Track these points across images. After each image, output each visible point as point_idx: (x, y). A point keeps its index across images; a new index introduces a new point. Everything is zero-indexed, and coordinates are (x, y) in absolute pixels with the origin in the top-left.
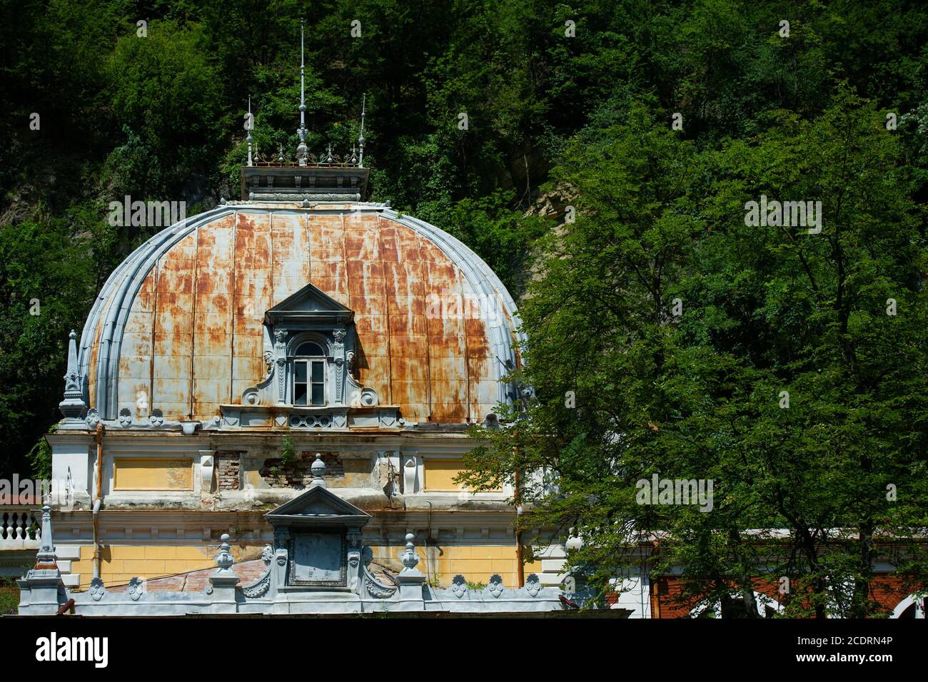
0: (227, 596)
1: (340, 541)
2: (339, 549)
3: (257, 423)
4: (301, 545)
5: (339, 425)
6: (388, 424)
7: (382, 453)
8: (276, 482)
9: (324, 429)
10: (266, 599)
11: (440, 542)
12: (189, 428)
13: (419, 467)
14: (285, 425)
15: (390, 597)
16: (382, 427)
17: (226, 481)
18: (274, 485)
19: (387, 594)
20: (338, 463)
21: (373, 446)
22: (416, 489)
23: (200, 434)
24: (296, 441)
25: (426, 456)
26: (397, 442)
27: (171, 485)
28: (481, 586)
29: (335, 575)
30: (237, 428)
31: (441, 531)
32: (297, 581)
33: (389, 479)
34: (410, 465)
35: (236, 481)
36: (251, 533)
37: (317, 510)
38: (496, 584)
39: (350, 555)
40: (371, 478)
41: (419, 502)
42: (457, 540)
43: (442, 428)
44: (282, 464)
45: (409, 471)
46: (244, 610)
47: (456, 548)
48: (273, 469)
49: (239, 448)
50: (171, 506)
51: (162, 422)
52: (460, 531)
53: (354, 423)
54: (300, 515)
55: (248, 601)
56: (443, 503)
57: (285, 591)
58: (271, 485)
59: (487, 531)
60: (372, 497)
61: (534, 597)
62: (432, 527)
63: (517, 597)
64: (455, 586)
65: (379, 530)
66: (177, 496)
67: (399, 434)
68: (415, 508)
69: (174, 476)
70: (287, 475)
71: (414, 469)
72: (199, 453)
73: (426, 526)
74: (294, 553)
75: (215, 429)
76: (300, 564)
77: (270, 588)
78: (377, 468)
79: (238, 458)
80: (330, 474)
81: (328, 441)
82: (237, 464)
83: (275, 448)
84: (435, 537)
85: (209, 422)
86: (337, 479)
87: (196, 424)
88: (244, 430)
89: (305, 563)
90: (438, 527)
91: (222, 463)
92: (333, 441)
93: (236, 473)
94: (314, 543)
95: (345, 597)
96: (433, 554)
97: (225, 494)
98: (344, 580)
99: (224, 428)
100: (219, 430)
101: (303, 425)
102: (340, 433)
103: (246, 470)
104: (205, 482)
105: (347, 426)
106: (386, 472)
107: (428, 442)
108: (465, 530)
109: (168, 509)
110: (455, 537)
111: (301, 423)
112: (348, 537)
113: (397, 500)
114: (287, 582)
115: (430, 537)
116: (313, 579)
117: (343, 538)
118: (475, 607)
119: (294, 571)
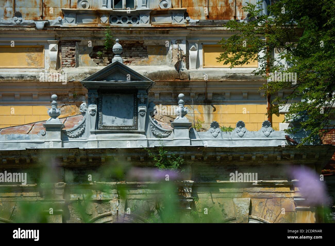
0: (55, 136)
1: (133, 98)
2: (133, 104)
3: (88, 21)
4: (106, 101)
5: (144, 22)
6: (179, 21)
7: (174, 41)
8: (101, 62)
9: (134, 25)
10: (83, 138)
11: (214, 102)
12: (40, 24)
13: (200, 50)
14: (107, 22)
15: (167, 136)
16: (174, 23)
17: (67, 62)
18: (100, 64)
19: (165, 135)
20: (144, 48)
21: (167, 37)
22: (198, 66)
23: (48, 29)
24: (114, 33)
25: (204, 43)
26: (184, 34)
27: (29, 64)
28: (230, 129)
29: (130, 122)
30: (74, 25)
31: (214, 94)
32: (103, 126)
33: (179, 59)
34: (193, 50)
35: (73, 62)
36: (84, 97)
37: (117, 77)
38: (241, 128)
39: (140, 108)
40: (167, 58)
41: (200, 74)
42: (225, 101)
43: (216, 24)
44: (105, 50)
45: (193, 54)
46: (67, 146)
47: (225, 106)
48: (99, 53)
49: (76, 39)
50: (28, 79)
51: (21, 21)
52: (228, 95)
53: (154, 21)
54: (105, 81)
55: (70, 140)
56: (216, 75)
57: (96, 133)
58: (98, 64)
59: (246, 94)
60: (167, 71)
61: (268, 136)
62: (208, 92)
63: (255, 137)
64: (212, 129)
65: (171, 94)
66: (33, 72)
67: (185, 28)
68: (196, 79)
69: (31, 58)
70: (108, 57)
71: (196, 52)
72: (47, 42)
73: (204, 91)
74: (101, 107)
75: (58, 25)
76: (106, 115)
77: (86, 131)
78: (170, 52)
79: (74, 45)
80: (138, 56)
81: (136, 33)
82: (74, 50)
83: (100, 38)
84: (211, 99)
85: (54, 21)
86: (143, 60)
87: (45, 22)
88: (79, 26)
89: (109, 114)
90: (212, 92)
91: (64, 49)
92: (140, 33)
93: (73, 56)
94: (116, 101)
95: (137, 137)
96: (209, 111)
97: (66, 70)
98: (136, 125)
99: (65, 25)
100: (61, 26)
101: (129, 23)
102: (145, 28)
103: (81, 54)
104: (52, 62)
105: (150, 23)
106: (176, 54)
107: (205, 34)
108: (231, 94)
109: (27, 80)
110: (224, 99)
111: (118, 21)
112: (138, 96)
113: (184, 73)
114: (96, 127)
115: (206, 99)
116: (114, 125)
117: (135, 96)
118: (226, 143)
119: (102, 119)
